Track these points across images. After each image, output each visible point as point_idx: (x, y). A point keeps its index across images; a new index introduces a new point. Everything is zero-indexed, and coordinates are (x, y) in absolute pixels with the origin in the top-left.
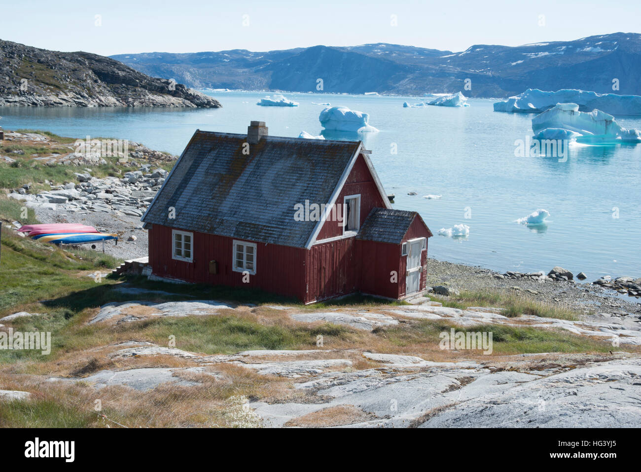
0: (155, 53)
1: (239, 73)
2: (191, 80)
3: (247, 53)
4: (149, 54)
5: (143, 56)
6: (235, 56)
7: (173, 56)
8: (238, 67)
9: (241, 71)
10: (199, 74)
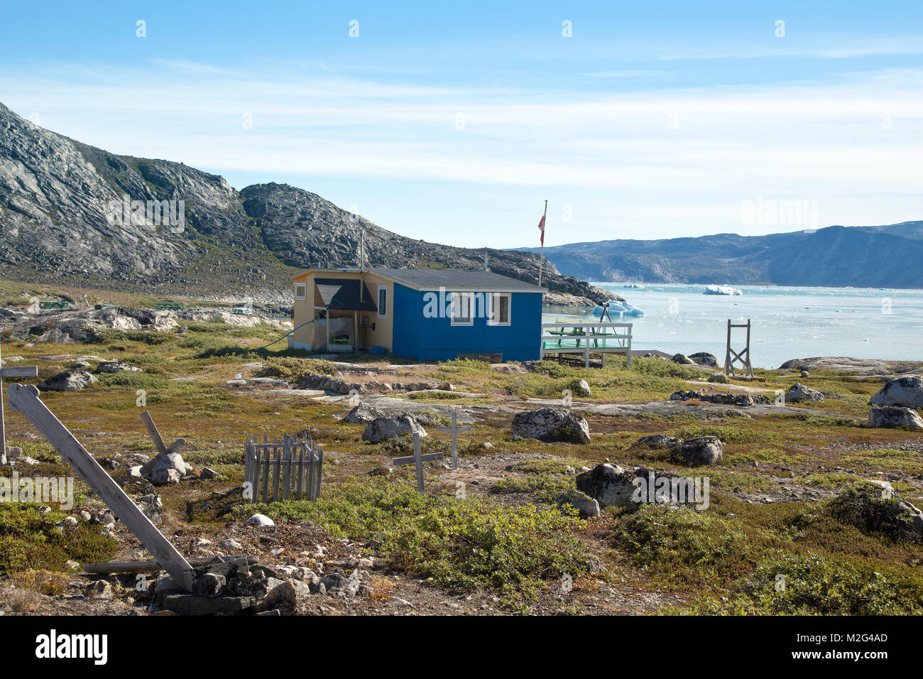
0: (619, 241)
1: (724, 263)
2: (661, 274)
3: (735, 236)
4: (611, 241)
5: (604, 245)
6: (720, 242)
7: (641, 243)
8: (723, 256)
9: (727, 260)
10: (672, 265)
